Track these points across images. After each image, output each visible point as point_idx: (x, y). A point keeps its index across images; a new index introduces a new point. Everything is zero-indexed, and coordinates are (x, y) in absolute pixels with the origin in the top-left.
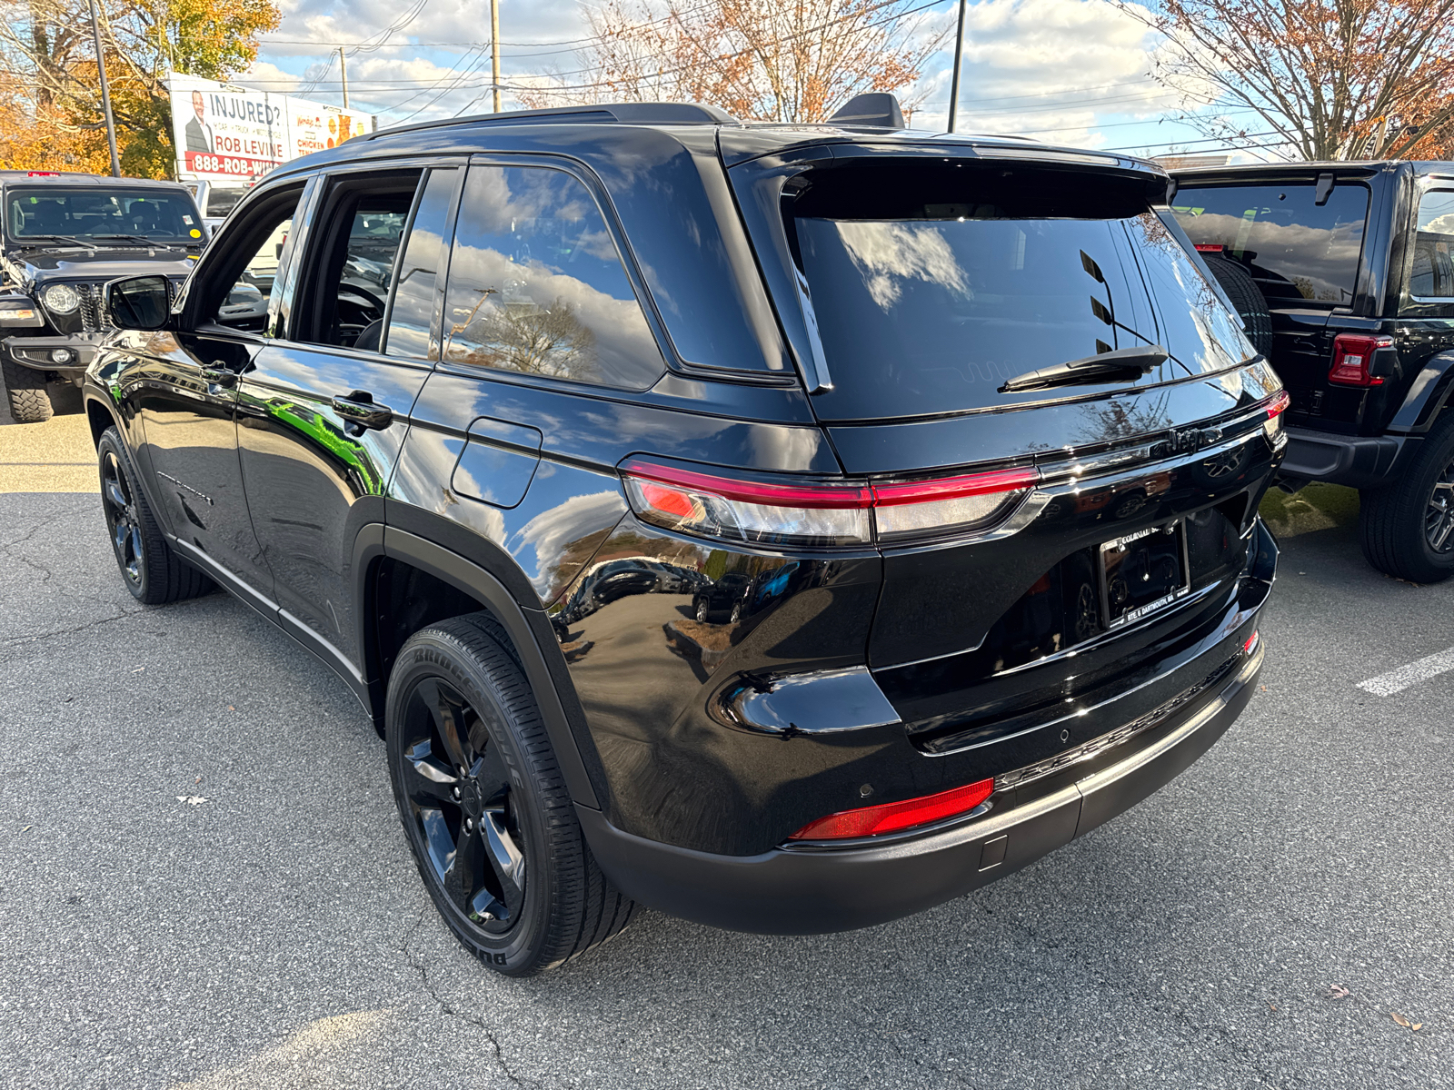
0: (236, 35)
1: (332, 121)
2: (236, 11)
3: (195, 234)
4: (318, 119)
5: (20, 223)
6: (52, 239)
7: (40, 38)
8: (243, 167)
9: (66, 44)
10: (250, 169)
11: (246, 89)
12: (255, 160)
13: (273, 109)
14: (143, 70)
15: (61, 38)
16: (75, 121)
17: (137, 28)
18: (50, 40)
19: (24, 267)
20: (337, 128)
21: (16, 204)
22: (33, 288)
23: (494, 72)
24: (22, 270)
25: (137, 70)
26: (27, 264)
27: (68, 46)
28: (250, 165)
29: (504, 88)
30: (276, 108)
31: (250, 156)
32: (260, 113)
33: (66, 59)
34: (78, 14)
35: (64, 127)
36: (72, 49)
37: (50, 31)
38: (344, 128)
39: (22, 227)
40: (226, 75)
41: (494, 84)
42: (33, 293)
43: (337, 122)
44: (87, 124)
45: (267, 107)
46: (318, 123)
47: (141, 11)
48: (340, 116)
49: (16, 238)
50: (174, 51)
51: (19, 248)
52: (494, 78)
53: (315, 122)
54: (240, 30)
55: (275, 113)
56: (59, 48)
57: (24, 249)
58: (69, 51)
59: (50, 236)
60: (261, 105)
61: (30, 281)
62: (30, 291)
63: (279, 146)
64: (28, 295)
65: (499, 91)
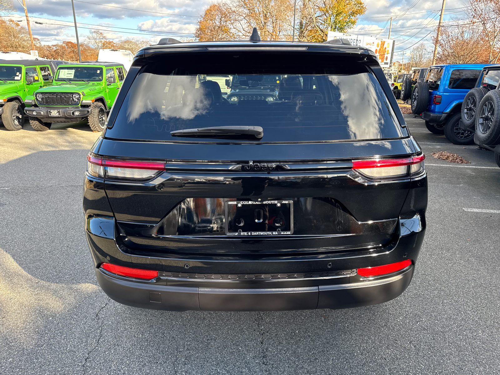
0: (351, 17)
1: (378, 43)
2: (353, 9)
4: (373, 43)
7: (301, 24)
11: (351, 35)
13: (359, 41)
18: (304, 25)
20: (380, 45)
23: (440, 21)
27: (308, 26)
30: (360, 40)
32: (354, 42)
38: (382, 45)
40: (347, 30)
41: (439, 25)
43: (380, 43)
45: (357, 40)
46: (373, 44)
48: (382, 41)
50: (331, 24)
53: (372, 44)
54: (352, 15)
55: (359, 42)
58: (308, 28)
60: (355, 40)
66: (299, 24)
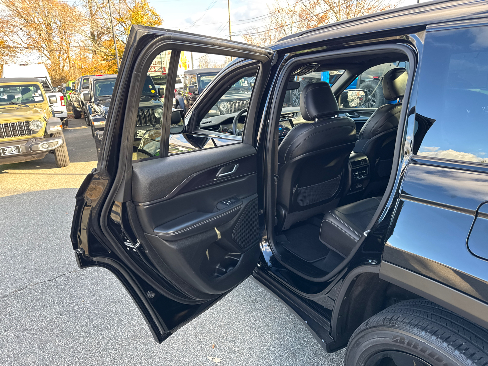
3: (153, 91)
5: (98, 92)
6: (108, 96)
7: (93, 35)
8: (153, 69)
9: (100, 36)
10: (155, 70)
12: (156, 67)
14: (123, 42)
15: (99, 35)
16: (104, 60)
17: (121, 28)
18: (96, 36)
19: (100, 106)
21: (97, 85)
22: (105, 114)
24: (100, 108)
25: (122, 42)
26: (102, 106)
27: (101, 37)
28: (155, 69)
29: (233, 36)
31: (155, 66)
33: (100, 41)
34: (104, 26)
35: (100, 62)
36: (102, 38)
37: (96, 33)
39: (99, 93)
41: (230, 35)
42: (105, 115)
44: (107, 60)
47: (122, 23)
49: (97, 97)
51: (98, 100)
52: (230, 33)
56: (98, 37)
57: (100, 100)
58: (101, 39)
59: (108, 95)
61: (103, 111)
62: (104, 115)
63: (163, 62)
64: (103, 116)
65: (232, 37)
66: (90, 35)
